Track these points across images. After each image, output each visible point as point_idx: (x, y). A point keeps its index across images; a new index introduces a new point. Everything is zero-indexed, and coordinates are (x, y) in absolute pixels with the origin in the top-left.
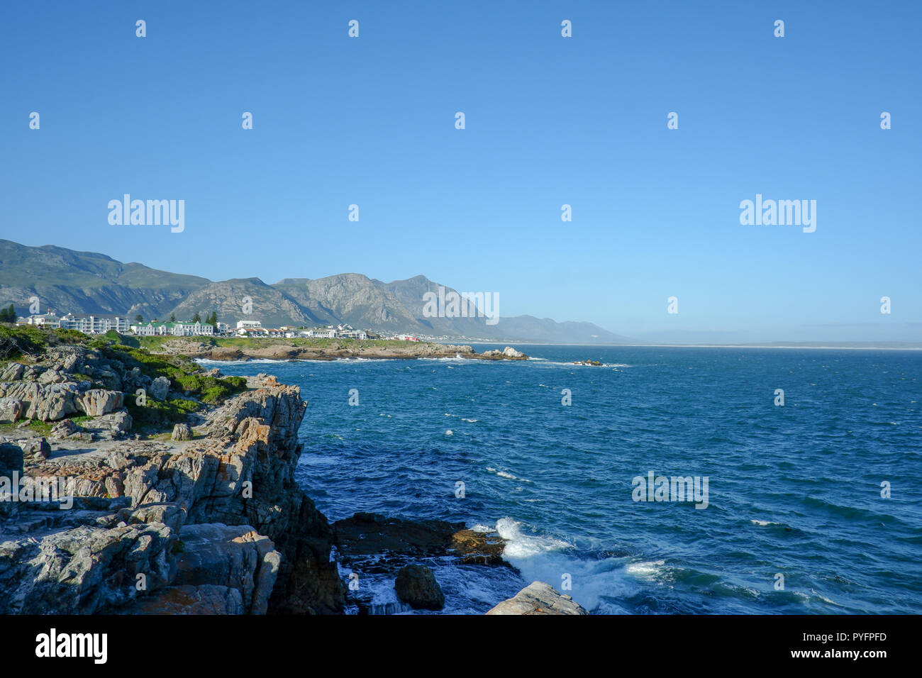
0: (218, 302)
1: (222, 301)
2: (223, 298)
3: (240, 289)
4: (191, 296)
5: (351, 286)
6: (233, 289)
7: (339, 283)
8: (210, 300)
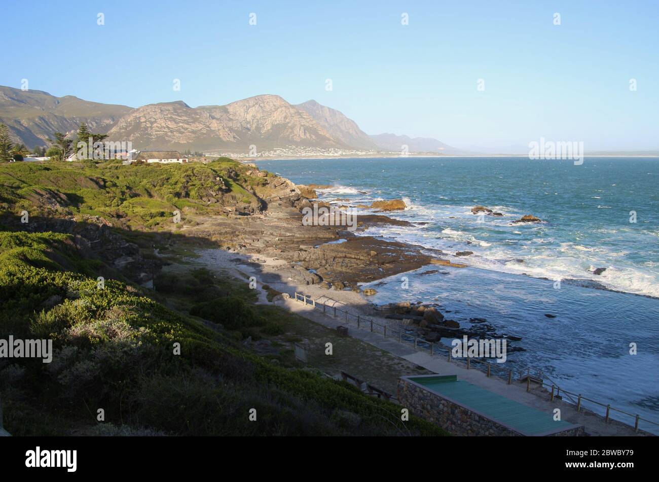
0: (149, 125)
1: (152, 123)
2: (153, 120)
3: (169, 110)
4: (122, 120)
5: (267, 106)
6: (161, 111)
7: (256, 104)
8: (140, 123)
